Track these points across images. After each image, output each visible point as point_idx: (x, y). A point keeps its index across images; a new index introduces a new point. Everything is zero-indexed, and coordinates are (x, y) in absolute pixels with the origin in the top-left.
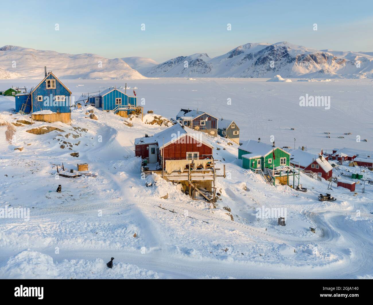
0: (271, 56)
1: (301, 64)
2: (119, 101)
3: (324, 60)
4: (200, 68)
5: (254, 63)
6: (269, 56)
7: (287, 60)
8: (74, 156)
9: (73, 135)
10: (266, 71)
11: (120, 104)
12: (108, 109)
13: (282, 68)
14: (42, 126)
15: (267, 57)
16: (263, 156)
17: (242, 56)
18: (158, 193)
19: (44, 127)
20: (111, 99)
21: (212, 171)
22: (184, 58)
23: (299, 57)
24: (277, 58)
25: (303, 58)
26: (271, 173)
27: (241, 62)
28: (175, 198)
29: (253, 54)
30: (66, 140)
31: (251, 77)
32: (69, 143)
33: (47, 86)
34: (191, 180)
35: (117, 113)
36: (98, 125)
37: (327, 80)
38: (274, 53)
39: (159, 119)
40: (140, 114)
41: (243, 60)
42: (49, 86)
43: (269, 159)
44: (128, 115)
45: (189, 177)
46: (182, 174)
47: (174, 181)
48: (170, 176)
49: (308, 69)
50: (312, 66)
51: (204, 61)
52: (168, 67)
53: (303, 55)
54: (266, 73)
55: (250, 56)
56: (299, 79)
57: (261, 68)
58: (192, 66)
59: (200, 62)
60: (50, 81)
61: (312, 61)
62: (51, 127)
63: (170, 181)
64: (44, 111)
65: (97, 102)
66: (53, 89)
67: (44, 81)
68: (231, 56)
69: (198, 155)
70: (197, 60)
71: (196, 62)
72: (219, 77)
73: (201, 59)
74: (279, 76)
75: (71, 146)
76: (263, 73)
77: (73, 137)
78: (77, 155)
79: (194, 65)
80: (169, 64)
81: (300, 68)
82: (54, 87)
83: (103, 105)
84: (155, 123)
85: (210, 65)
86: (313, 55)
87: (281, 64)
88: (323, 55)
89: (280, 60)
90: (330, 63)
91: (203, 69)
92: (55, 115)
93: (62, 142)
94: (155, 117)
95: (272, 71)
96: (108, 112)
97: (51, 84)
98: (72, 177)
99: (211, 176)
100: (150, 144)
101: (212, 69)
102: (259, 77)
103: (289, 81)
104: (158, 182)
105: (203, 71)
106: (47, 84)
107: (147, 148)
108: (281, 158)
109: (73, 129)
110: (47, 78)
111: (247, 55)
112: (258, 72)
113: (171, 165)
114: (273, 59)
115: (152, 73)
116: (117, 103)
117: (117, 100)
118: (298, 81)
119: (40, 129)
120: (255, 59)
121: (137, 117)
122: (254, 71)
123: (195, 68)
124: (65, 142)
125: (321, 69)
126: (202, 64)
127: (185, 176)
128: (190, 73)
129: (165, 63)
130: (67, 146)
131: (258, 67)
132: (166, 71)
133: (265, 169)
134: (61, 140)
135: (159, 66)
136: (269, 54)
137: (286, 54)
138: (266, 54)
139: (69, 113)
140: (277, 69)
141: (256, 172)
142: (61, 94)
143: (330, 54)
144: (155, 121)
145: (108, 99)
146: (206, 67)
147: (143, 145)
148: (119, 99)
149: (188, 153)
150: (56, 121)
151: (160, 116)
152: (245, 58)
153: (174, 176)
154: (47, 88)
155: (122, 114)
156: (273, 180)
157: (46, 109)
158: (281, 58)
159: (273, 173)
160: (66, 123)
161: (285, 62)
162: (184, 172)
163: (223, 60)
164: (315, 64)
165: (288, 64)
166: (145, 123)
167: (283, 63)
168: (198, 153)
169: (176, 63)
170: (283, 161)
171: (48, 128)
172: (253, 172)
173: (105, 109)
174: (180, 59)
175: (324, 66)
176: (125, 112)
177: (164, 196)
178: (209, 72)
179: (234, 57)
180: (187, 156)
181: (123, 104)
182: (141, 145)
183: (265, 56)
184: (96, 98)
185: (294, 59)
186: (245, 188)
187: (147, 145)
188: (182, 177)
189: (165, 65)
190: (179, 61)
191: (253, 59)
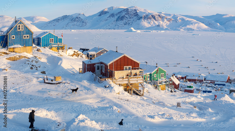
0: (127, 15)
1: (146, 20)
2: (52, 41)
3: (160, 19)
4: (79, 23)
5: (116, 20)
6: (126, 15)
7: (137, 18)
8: (43, 73)
9: (35, 61)
10: (123, 25)
11: (53, 43)
12: (45, 46)
13: (134, 23)
14: (16, 55)
15: (124, 16)
16: (151, 73)
17: (108, 15)
18: (114, 91)
19: (17, 56)
20: (47, 39)
21: (142, 77)
22: (67, 16)
23: (144, 16)
24: (131, 17)
25: (147, 17)
26: (157, 83)
27: (107, 19)
28: (123, 94)
29: (115, 14)
30: (32, 64)
31: (114, 29)
32: (35, 66)
33: (18, 29)
34: (130, 83)
35: (51, 49)
36: (46, 55)
37: (162, 32)
38: (128, 14)
39: (77, 53)
40: (64, 50)
41: (108, 17)
42: (19, 29)
43: (155, 75)
44: (57, 50)
45: (128, 81)
46: (124, 80)
47: (120, 84)
48: (117, 81)
49: (150, 24)
50: (152, 22)
51: (81, 18)
52: (57, 22)
53: (147, 15)
54: (123, 26)
55: (113, 15)
56: (145, 30)
57: (121, 23)
58: (73, 21)
59: (78, 19)
60: (20, 26)
61: (153, 19)
62: (21, 56)
63: (117, 84)
64: (15, 45)
65: (36, 42)
66: (22, 31)
67: (16, 26)
68: (100, 15)
69: (131, 68)
70: (77, 18)
71: (76, 19)
72: (92, 29)
73: (79, 17)
74: (132, 28)
75: (37, 68)
76: (121, 26)
77: (36, 62)
78: (45, 73)
79: (74, 21)
80: (57, 20)
81: (145, 23)
82: (22, 29)
83: (41, 44)
84: (74, 56)
85: (86, 21)
86: (153, 15)
87: (133, 20)
88: (159, 15)
89: (133, 18)
90: (163, 21)
91: (81, 23)
92: (22, 48)
93: (31, 65)
94: (75, 52)
95: (127, 25)
96: (44, 48)
97: (21, 28)
98: (56, 84)
99: (142, 80)
100: (96, 63)
101: (87, 23)
102: (119, 29)
103: (139, 31)
104: (112, 85)
105: (81, 25)
106: (18, 28)
107: (95, 66)
108: (161, 74)
109: (34, 57)
110: (18, 24)
111: (111, 14)
112: (118, 26)
113: (118, 74)
114: (128, 17)
115: (45, 27)
116: (51, 42)
117: (51, 40)
118: (145, 31)
119: (15, 57)
120: (116, 17)
121: (63, 51)
122: (116, 25)
123: (75, 23)
124: (32, 65)
125: (158, 24)
126: (80, 20)
127: (126, 81)
128: (72, 27)
129: (54, 20)
130: (34, 68)
131: (118, 22)
132: (55, 26)
133: (153, 81)
134: (30, 64)
135: (50, 22)
136: (126, 14)
137: (136, 14)
138: (124, 14)
139: (31, 47)
140: (131, 24)
141: (148, 83)
142: (27, 34)
143: (163, 15)
144: (74, 54)
145: (45, 39)
146: (83, 22)
147: (92, 64)
148: (52, 39)
149: (125, 67)
150: (23, 52)
151: (78, 51)
152: (109, 16)
153: (120, 81)
154: (18, 30)
155: (54, 49)
156: (158, 87)
157: (17, 44)
158: (133, 17)
159: (158, 83)
160: (29, 53)
161: (136, 19)
162: (126, 78)
163: (95, 17)
164: (155, 21)
165: (138, 21)
166: (68, 56)
167: (135, 20)
168: (131, 67)
169: (62, 20)
170: (162, 76)
171: (19, 56)
172: (146, 83)
173: (43, 46)
174: (65, 17)
175: (160, 23)
176: (56, 48)
177: (118, 92)
178: (85, 26)
179: (102, 15)
180: (124, 69)
181: (55, 42)
182: (90, 64)
183: (123, 15)
184: (35, 39)
185: (141, 18)
186: (147, 91)
187: (94, 64)
188: (124, 81)
189: (54, 21)
190: (64, 19)
191: (115, 17)
